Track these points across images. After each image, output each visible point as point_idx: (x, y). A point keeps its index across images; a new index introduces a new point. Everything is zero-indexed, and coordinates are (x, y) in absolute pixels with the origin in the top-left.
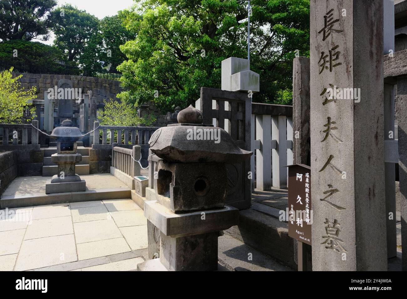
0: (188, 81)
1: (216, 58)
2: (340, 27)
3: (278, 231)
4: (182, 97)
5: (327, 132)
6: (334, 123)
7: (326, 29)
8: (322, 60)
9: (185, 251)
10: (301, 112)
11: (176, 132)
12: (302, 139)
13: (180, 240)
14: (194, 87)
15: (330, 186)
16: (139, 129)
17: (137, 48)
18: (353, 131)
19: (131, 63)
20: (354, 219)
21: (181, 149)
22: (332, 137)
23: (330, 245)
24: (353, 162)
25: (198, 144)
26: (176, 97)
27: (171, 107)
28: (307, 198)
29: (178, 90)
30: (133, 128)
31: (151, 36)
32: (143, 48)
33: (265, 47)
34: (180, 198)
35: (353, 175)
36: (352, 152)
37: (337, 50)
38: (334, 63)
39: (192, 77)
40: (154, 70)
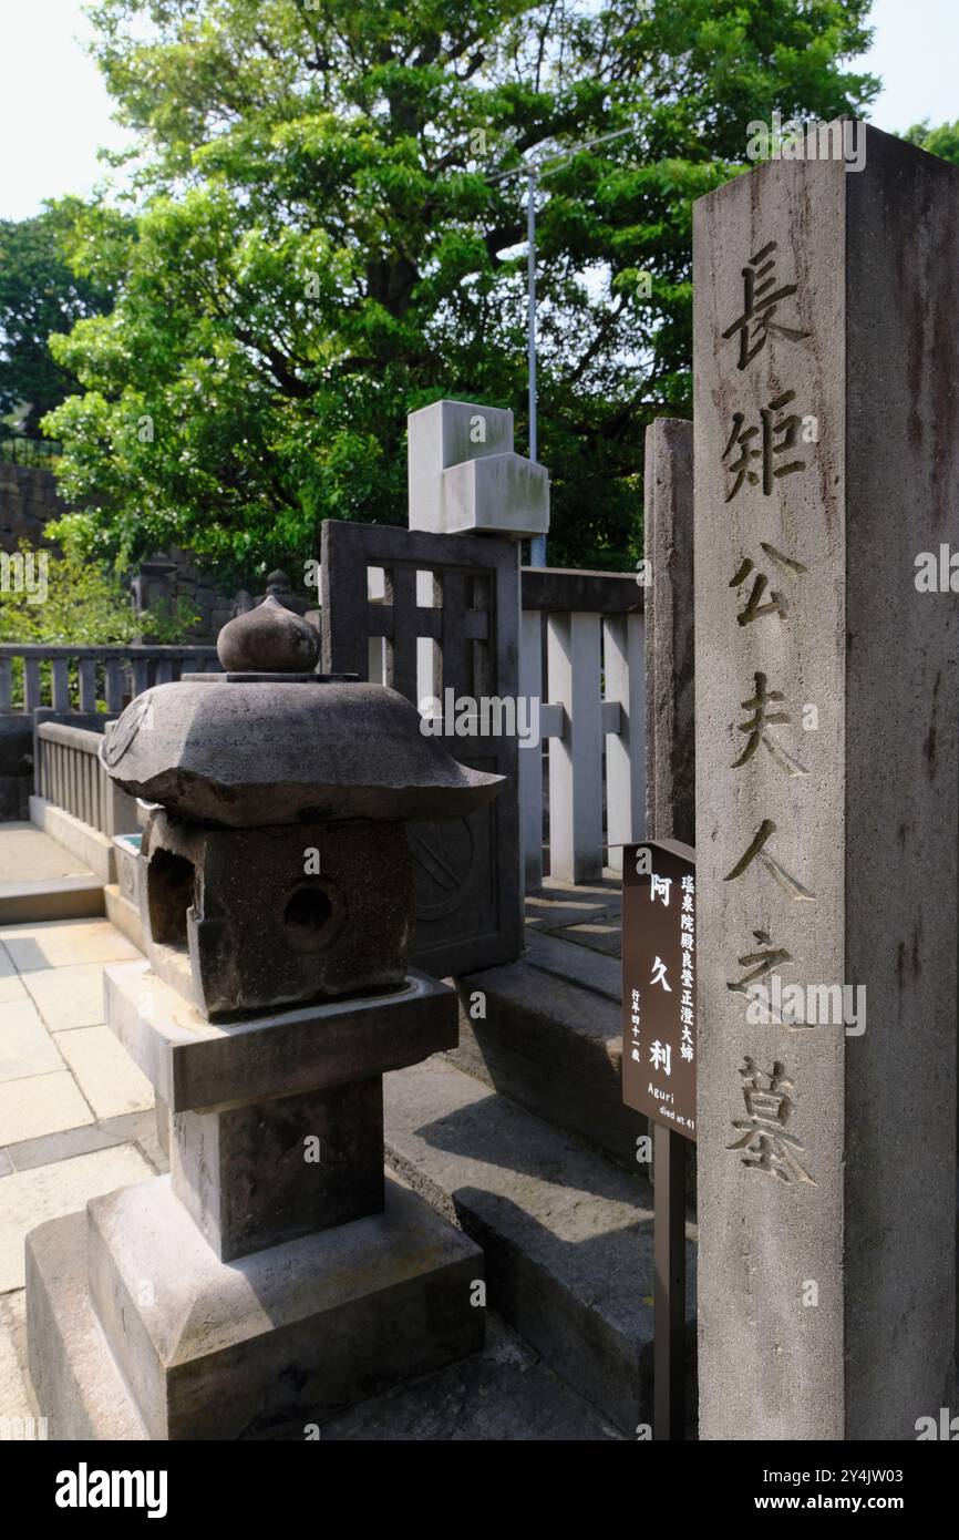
0: (311, 474)
1: (415, 392)
2: (798, 318)
3: (610, 1051)
4: (292, 535)
5: (753, 733)
6: (776, 696)
7: (751, 324)
8: (737, 447)
9: (254, 1155)
10: (674, 636)
11: (204, 710)
12: (675, 737)
13: (234, 1118)
14: (334, 498)
15: (761, 936)
16: (134, 655)
17: (118, 347)
18: (843, 732)
19: (96, 407)
20: (842, 1066)
21: (219, 779)
22: (771, 750)
23: (759, 1155)
24: (839, 855)
25: (292, 757)
26: (269, 536)
27: (252, 571)
28: (687, 968)
29: (278, 507)
30: (109, 651)
31: (171, 302)
32: (139, 348)
33: (594, 349)
34: (225, 963)
35: (841, 903)
36: (840, 815)
37: (788, 410)
38: (778, 460)
39: (326, 460)
40: (184, 431)
